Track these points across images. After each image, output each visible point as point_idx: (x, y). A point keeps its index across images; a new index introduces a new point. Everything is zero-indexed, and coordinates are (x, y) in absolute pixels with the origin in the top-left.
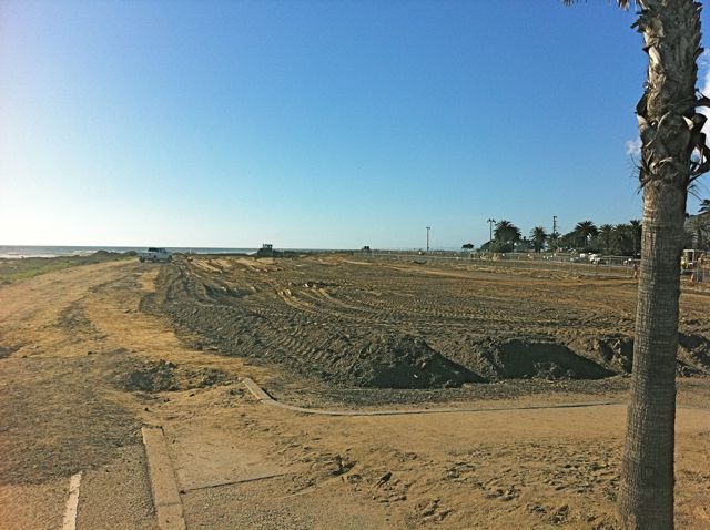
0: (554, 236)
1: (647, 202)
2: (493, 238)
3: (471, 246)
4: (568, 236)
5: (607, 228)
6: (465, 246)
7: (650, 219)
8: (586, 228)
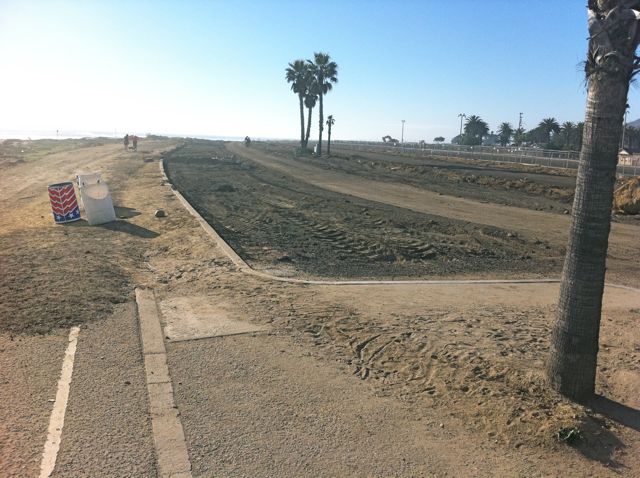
0: (520, 131)
1: (590, 94)
2: (463, 132)
3: (442, 139)
4: (532, 132)
5: (569, 125)
6: (436, 139)
7: (592, 110)
8: (549, 125)
